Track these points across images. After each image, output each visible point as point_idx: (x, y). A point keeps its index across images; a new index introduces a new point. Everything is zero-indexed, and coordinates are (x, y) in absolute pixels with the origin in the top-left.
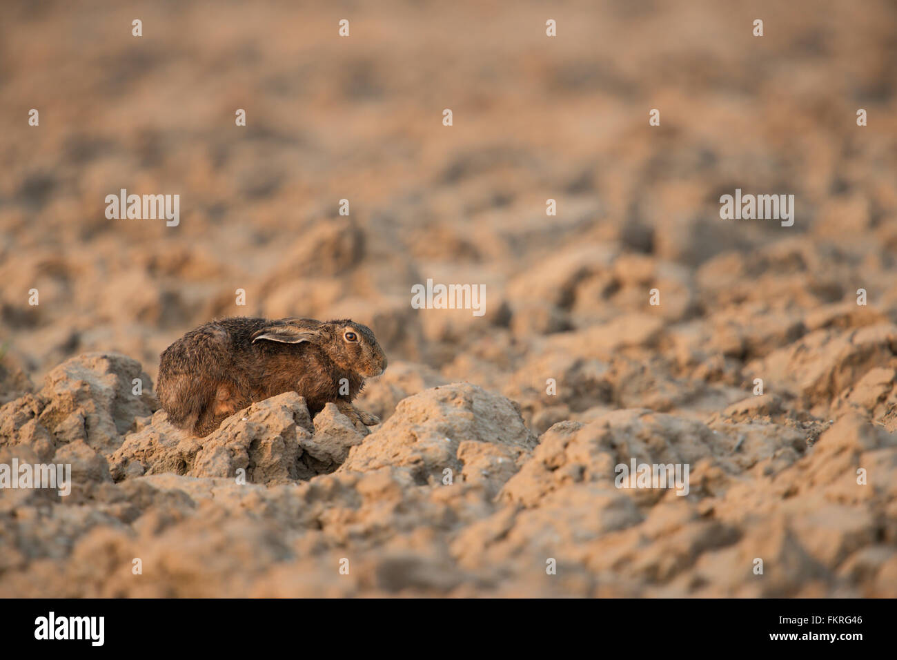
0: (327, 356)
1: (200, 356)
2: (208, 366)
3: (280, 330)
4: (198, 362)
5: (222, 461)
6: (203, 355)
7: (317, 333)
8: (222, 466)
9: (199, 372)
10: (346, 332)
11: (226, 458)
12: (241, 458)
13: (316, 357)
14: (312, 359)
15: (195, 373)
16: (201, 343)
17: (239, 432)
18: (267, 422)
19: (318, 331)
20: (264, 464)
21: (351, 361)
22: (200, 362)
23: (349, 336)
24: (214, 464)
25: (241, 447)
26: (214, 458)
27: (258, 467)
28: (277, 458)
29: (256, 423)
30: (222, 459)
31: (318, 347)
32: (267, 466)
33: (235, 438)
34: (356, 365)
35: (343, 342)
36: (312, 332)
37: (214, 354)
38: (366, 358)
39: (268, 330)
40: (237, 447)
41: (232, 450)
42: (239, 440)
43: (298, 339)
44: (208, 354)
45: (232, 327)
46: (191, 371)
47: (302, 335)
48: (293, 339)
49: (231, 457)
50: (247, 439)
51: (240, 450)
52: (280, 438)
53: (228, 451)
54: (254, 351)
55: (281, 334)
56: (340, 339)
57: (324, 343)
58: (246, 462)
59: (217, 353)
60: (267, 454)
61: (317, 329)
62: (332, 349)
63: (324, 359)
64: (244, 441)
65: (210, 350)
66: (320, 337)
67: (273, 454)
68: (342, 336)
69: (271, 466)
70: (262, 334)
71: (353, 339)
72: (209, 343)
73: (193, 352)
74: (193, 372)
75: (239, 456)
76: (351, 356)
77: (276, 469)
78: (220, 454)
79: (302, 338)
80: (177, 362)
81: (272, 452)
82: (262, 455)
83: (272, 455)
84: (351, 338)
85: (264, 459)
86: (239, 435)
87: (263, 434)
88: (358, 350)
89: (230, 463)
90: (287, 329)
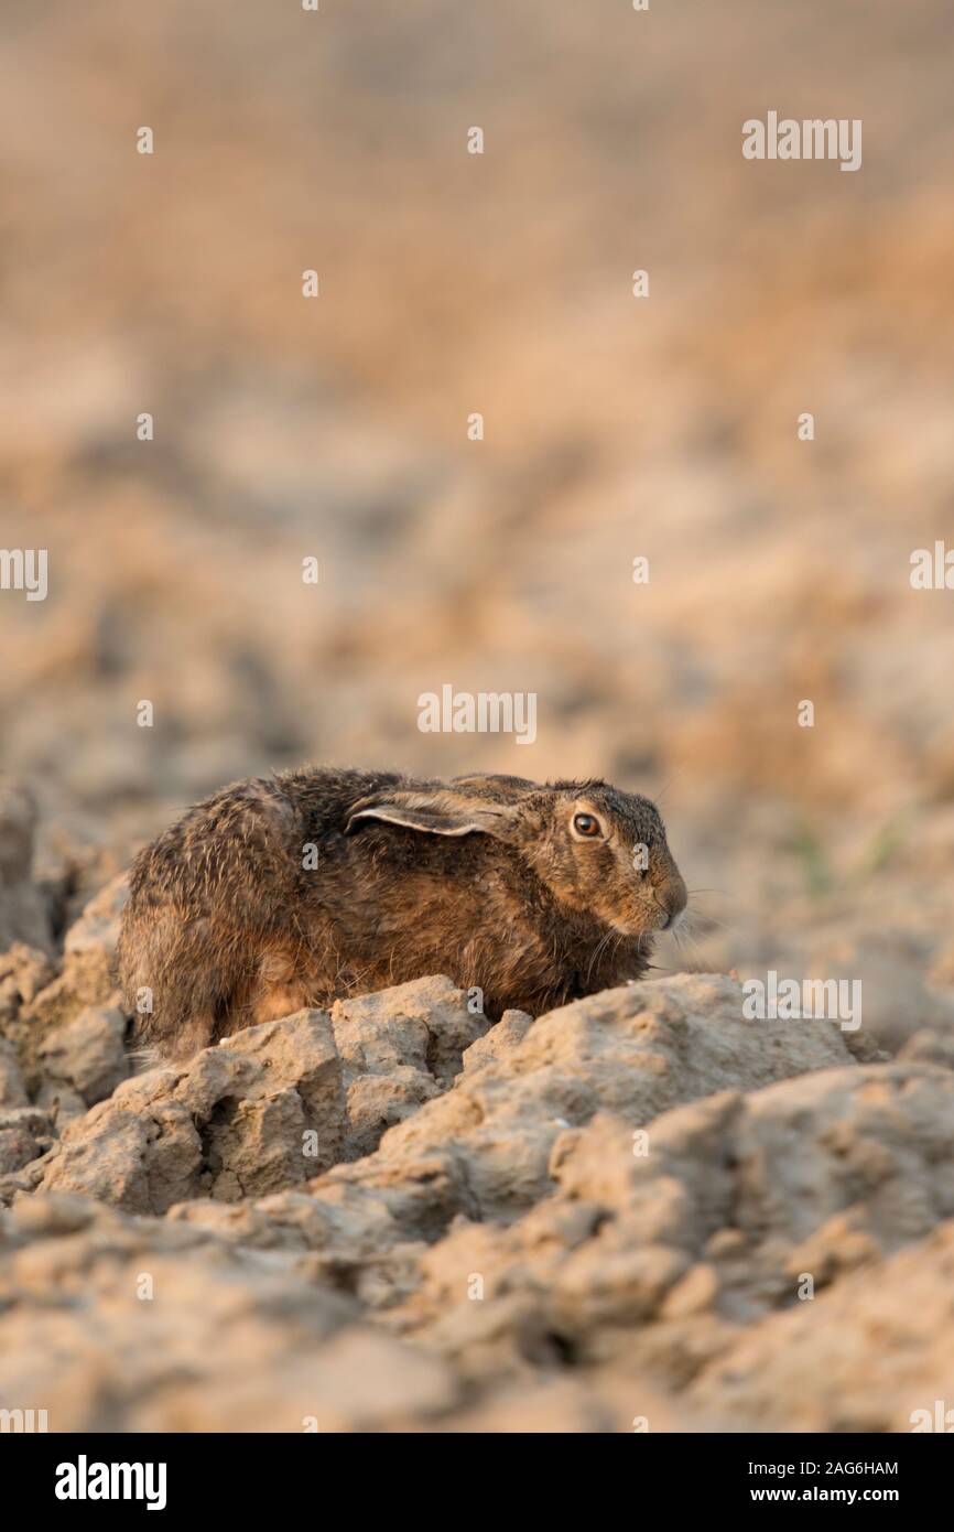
0: (532, 870)
1: (213, 859)
2: (232, 887)
3: (419, 800)
4: (207, 876)
5: (120, 1150)
6: (223, 857)
7: (510, 812)
8: (115, 1164)
9: (210, 904)
10: (577, 812)
11: (132, 1140)
12: (176, 1145)
13: (503, 878)
14: (493, 883)
15: (197, 906)
16: (223, 825)
17: (187, 1076)
18: (267, 1052)
19: (516, 808)
20: (241, 1162)
21: (586, 884)
22: (214, 876)
23: (582, 822)
24: (95, 1156)
25: (180, 1114)
26: (100, 1140)
27: (228, 1170)
28: (277, 1150)
29: (237, 1054)
30: (122, 1143)
31: (511, 851)
32: (249, 1169)
33: (171, 1090)
34: (597, 898)
35: (569, 839)
36: (499, 809)
37: (249, 858)
38: (621, 881)
39: (387, 797)
40: (167, 1115)
41: (156, 1121)
42: (179, 1098)
43: (458, 825)
44: (236, 855)
45: (307, 793)
46: (188, 900)
47: (473, 815)
48: (447, 824)
49: (149, 1141)
50: (202, 1096)
51: (180, 1122)
52: (290, 1097)
53: (142, 1125)
54: (354, 858)
55: (422, 810)
56: (562, 828)
57: (526, 840)
58: (193, 1155)
59: (258, 858)
60: (252, 1137)
61: (514, 803)
62: (541, 852)
63: (527, 881)
64: (192, 1101)
65: (242, 846)
66: (517, 822)
67: (268, 1139)
68: (567, 822)
69: (260, 1170)
70: (372, 805)
71: (591, 830)
72: (244, 827)
73: (201, 848)
74: (193, 902)
75: (172, 1139)
76: (586, 873)
77: (273, 1178)
78: (120, 1129)
79: (471, 821)
80: (160, 872)
81: (263, 1131)
82: (240, 1140)
83: (264, 1140)
84: (585, 828)
85: (242, 1151)
86: (183, 1083)
87: (252, 1083)
88: (606, 860)
89: (143, 1157)
90: (438, 798)
